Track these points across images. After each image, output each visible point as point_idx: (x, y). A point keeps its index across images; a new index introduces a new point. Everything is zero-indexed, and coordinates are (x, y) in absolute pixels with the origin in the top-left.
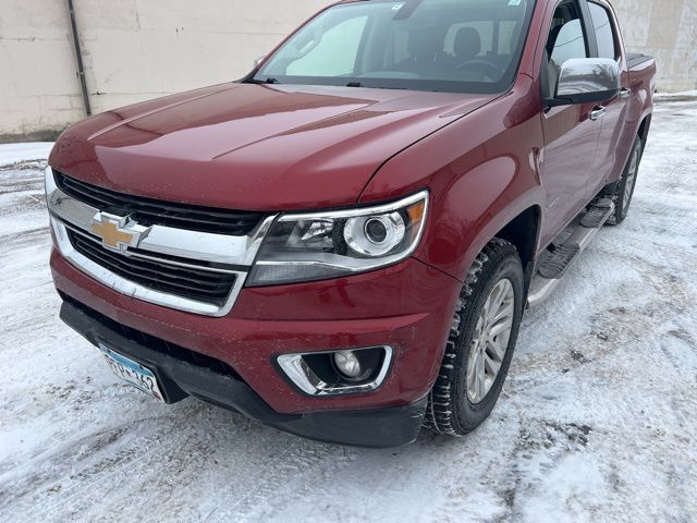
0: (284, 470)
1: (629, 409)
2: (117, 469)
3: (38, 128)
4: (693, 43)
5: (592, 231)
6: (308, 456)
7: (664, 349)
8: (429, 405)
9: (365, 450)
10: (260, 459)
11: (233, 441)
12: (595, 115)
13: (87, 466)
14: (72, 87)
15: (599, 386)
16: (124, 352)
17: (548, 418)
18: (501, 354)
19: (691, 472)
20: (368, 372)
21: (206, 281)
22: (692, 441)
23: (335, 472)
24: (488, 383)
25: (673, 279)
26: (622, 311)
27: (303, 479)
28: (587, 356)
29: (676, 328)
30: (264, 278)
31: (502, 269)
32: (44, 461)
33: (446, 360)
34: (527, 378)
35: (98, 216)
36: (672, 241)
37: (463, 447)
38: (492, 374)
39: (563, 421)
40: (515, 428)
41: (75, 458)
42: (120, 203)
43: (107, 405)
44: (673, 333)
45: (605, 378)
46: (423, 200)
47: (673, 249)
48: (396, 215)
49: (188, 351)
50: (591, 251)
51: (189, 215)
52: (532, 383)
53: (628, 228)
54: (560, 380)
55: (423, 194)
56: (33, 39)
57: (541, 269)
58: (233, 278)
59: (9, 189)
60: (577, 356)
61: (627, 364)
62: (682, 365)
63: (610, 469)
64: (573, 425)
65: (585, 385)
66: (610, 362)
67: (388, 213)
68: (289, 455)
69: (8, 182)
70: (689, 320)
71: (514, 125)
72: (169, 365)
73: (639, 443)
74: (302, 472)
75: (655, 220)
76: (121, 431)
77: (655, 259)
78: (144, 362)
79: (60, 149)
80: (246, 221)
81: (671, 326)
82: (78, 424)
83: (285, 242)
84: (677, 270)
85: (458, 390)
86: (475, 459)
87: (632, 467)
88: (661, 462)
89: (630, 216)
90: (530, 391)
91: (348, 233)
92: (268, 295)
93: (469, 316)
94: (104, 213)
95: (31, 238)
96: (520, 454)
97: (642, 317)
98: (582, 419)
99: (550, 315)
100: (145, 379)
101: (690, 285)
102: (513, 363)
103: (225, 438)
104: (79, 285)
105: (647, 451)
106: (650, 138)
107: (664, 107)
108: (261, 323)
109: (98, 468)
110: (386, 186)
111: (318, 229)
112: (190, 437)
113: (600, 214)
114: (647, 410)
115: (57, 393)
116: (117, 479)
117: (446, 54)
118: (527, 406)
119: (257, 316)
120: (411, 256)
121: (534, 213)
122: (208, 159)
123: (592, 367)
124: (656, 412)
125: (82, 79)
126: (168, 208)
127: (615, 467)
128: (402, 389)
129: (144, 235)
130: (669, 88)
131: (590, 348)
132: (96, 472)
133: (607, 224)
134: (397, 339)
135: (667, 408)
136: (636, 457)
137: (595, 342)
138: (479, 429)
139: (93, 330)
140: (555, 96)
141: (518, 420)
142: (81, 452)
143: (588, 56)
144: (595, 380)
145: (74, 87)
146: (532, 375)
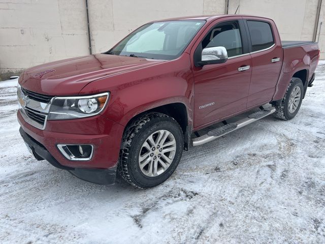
1: (220, 190)
2: (27, 183)
5: (252, 120)
7: (258, 171)
10: (72, 186)
11: (67, 180)
13: (19, 181)
15: (216, 180)
17: (184, 188)
19: (223, 214)
20: (86, 154)
22: (235, 204)
24: (161, 171)
25: (292, 145)
26: (254, 155)
28: (221, 170)
29: (272, 164)
31: (158, 125)
32: (8, 177)
33: (125, 155)
38: (164, 168)
39: (189, 190)
40: (169, 190)
41: (17, 178)
44: (269, 166)
45: (221, 178)
52: (190, 176)
53: (292, 122)
54: (202, 176)
55: (107, 94)
56: (74, 35)
57: (209, 132)
58: (45, 117)
60: (217, 169)
61: (235, 175)
62: (260, 178)
63: (192, 208)
64: (192, 192)
65: (210, 180)
66: (229, 173)
70: (282, 162)
73: (213, 202)
76: (36, 172)
82: (25, 168)
85: (131, 167)
87: (202, 209)
88: (215, 209)
90: (186, 179)
96: (163, 198)
97: (261, 158)
98: (197, 191)
101: (298, 148)
105: (213, 205)
114: (227, 191)
116: (25, 185)
118: (180, 183)
120: (99, 114)
123: (220, 174)
124: (230, 193)
125: (90, 50)
127: (195, 208)
129: (27, 103)
131: (226, 167)
132: (21, 183)
135: (237, 192)
136: (207, 206)
137: (230, 165)
141: (172, 187)
142: (20, 176)
145: (87, 53)
146: (192, 173)
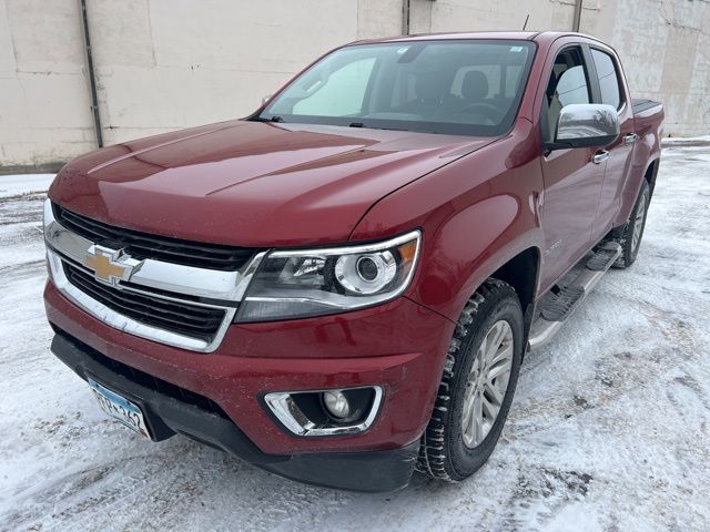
0: (272, 513)
1: (632, 458)
2: (100, 509)
3: (49, 159)
4: (706, 89)
5: (598, 274)
6: (298, 499)
7: (670, 397)
8: (422, 449)
9: (357, 495)
10: (249, 502)
11: (222, 482)
12: (598, 159)
13: (70, 505)
14: (86, 120)
15: (601, 432)
16: (113, 387)
17: (548, 465)
18: (500, 398)
19: (693, 525)
20: (357, 413)
21: (195, 316)
22: (695, 492)
23: (325, 517)
24: (486, 427)
25: (681, 324)
26: (628, 356)
27: (291, 524)
28: (591, 402)
29: (683, 375)
30: (255, 314)
31: (499, 310)
32: (25, 499)
33: (439, 403)
34: (527, 423)
35: (93, 248)
36: (682, 286)
37: (459, 494)
38: (490, 417)
39: (564, 469)
40: (513, 475)
41: (58, 496)
42: (115, 237)
43: (95, 442)
44: (680, 380)
45: (609, 425)
46: (415, 240)
47: (682, 294)
48: (387, 255)
49: (176, 388)
50: (599, 294)
51: (182, 250)
52: (533, 428)
53: (637, 272)
54: (561, 425)
55: (415, 234)
56: (49, 73)
57: (544, 311)
58: (222, 314)
59: (15, 220)
60: (580, 402)
61: (631, 411)
62: (687, 413)
63: (610, 521)
64: (574, 473)
65: (587, 432)
66: (614, 408)
67: (380, 252)
68: (279, 499)
69: (15, 213)
70: (696, 367)
71: (515, 167)
72: (157, 401)
73: (641, 493)
74: (291, 516)
75: (665, 264)
76: (107, 469)
77: (663, 304)
78: (131, 398)
79: (62, 182)
80: (237, 256)
81: (677, 373)
82: (65, 460)
83: (277, 278)
84: (686, 316)
85: (453, 434)
86: (471, 506)
87: (633, 519)
88: (663, 514)
89: (640, 259)
90: (531, 437)
91: (339, 270)
92: (257, 331)
93: (464, 357)
94: (98, 246)
95: (34, 269)
96: (517, 502)
97: (648, 363)
98: (583, 468)
99: (555, 358)
100: (132, 415)
101: (698, 331)
102: (513, 407)
103: (214, 479)
104: (71, 318)
105: (649, 502)
106: (659, 183)
107: (677, 152)
108: (250, 360)
109: (81, 507)
110: (379, 225)
111: (309, 266)
112: (178, 477)
113: (607, 257)
114: (650, 459)
115: (46, 428)
116: (99, 519)
117: (453, 96)
118: (527, 452)
119: (245, 352)
120: (402, 295)
121: (533, 254)
122: (202, 194)
123: (595, 413)
124: (661, 462)
125: (96, 113)
126: (161, 243)
127: (614, 519)
128: (394, 431)
129: (136, 269)
130: (683, 132)
131: (594, 394)
132: (79, 511)
133: (615, 267)
134: (387, 379)
135: (671, 457)
136: (637, 508)
137: (599, 387)
138: (477, 475)
139: (82, 364)
140: (555, 140)
141: (517, 466)
142: (65, 490)
143: (591, 102)
144: (598, 426)
145: (88, 121)
146: (534, 420)
